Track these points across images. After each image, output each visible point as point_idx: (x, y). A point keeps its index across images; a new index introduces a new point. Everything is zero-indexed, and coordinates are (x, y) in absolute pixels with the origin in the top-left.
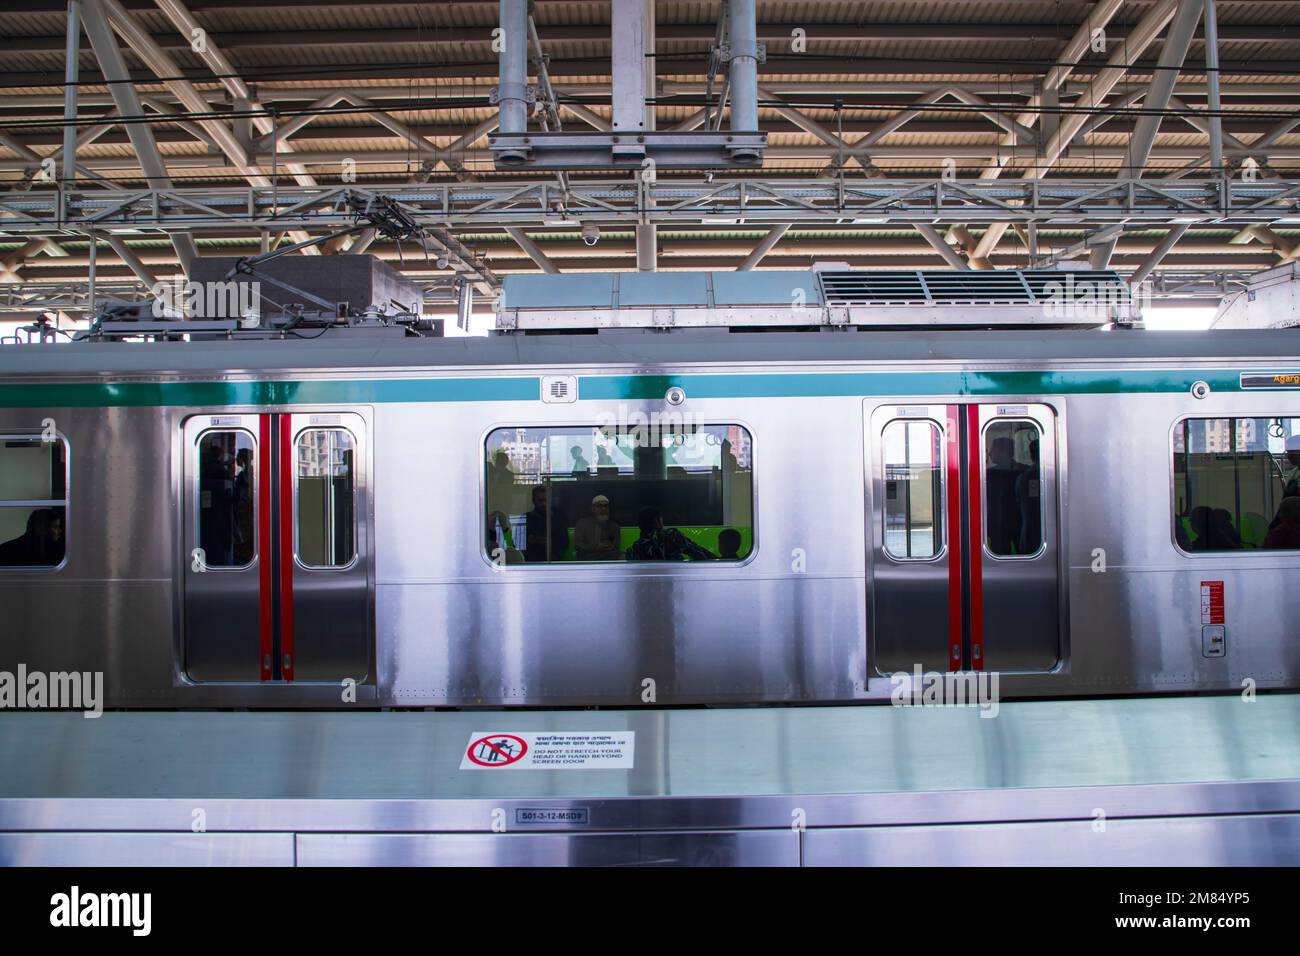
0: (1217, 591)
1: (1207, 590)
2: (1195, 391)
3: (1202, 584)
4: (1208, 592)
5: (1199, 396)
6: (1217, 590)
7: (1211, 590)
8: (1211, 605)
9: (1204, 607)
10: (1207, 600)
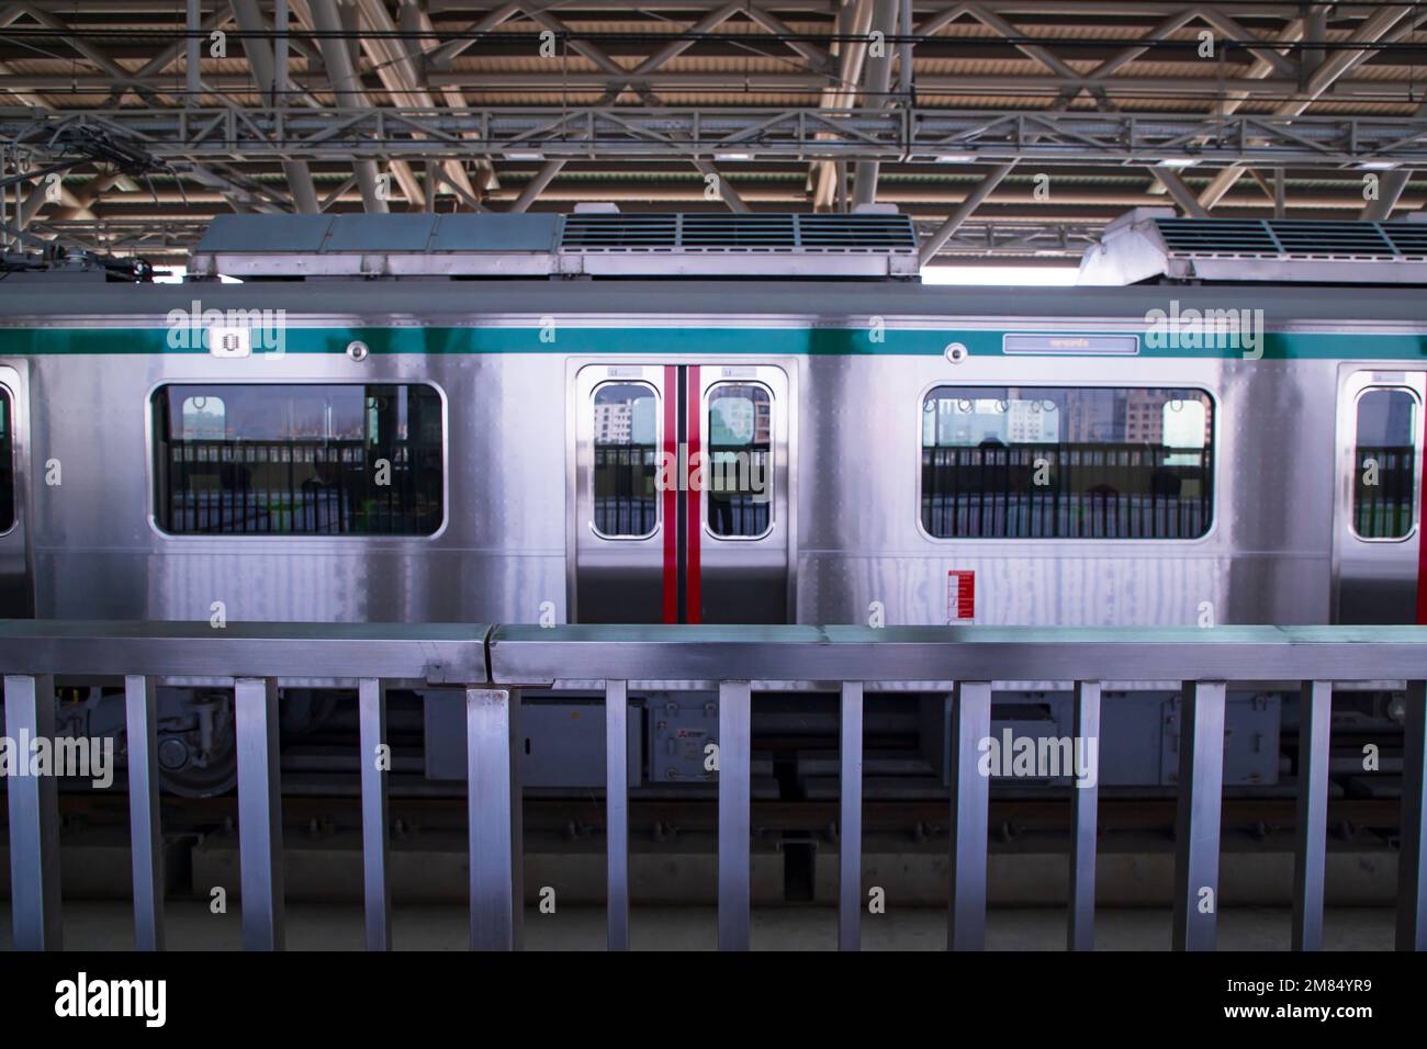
0: (966, 584)
1: (956, 579)
2: (950, 354)
3: (950, 573)
4: (957, 583)
5: (953, 360)
6: (967, 580)
7: (960, 581)
8: (960, 596)
9: (951, 600)
10: (955, 591)
